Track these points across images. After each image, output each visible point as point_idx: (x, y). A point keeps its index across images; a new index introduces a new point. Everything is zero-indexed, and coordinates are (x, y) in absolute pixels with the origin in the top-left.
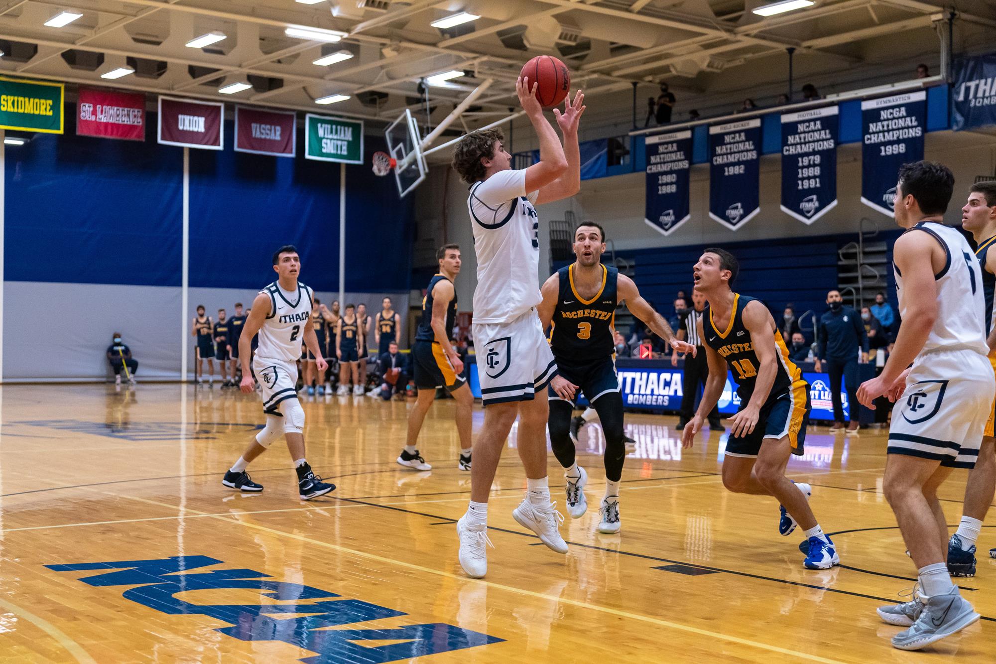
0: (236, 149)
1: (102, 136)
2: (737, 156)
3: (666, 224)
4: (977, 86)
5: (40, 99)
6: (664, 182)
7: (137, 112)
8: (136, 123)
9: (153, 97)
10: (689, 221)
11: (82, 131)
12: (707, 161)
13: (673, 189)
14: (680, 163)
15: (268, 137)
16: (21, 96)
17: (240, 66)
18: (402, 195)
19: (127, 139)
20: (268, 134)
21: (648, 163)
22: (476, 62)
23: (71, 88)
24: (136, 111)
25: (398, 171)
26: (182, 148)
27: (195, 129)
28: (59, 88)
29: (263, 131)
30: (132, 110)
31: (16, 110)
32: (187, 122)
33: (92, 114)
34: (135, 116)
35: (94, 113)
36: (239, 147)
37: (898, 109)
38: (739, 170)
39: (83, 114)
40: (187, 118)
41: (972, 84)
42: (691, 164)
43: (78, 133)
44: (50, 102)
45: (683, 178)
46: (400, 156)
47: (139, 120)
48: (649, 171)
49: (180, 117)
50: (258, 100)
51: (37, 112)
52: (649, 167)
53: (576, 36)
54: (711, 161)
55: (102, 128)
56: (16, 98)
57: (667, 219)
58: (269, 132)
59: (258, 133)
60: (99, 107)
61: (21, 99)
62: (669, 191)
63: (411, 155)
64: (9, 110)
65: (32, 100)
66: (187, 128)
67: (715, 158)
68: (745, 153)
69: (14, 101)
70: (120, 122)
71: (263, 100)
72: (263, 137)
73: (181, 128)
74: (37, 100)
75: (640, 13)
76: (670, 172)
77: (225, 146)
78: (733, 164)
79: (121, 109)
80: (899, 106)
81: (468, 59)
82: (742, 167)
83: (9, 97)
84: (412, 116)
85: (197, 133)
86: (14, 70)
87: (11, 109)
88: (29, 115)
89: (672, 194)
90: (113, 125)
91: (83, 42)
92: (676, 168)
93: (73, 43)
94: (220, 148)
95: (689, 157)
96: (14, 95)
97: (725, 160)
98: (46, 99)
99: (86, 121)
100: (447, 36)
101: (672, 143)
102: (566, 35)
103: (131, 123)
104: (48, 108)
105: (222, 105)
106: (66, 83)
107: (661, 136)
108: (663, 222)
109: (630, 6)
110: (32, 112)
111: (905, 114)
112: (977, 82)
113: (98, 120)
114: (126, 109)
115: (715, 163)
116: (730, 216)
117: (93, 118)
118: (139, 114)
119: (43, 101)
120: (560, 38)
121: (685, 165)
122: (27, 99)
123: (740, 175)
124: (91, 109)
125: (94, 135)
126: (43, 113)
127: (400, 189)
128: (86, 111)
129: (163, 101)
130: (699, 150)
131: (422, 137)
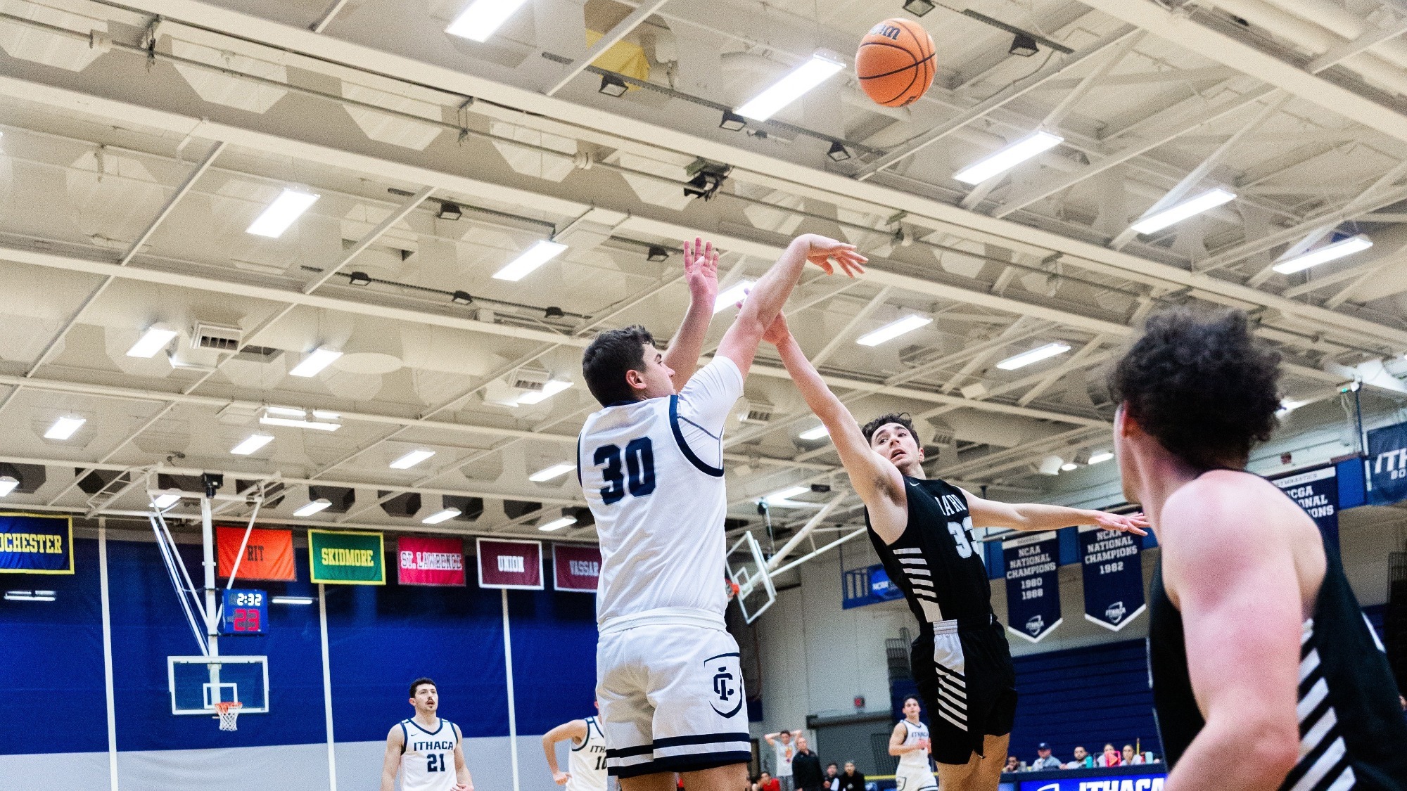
0: (556, 588)
1: (424, 584)
2: (1113, 553)
3: (1035, 631)
4: (1397, 458)
5: (360, 549)
6: (1028, 586)
7: (456, 557)
8: (456, 569)
9: (471, 540)
10: (1060, 626)
11: (403, 580)
12: (1077, 561)
13: (1040, 593)
14: (1046, 566)
15: (586, 574)
16: (342, 548)
17: (574, 498)
18: (749, 621)
19: (449, 585)
20: (586, 571)
21: (1008, 568)
22: (831, 475)
23: (391, 537)
24: (456, 555)
25: (741, 597)
26: (500, 591)
27: (515, 570)
28: (378, 538)
29: (581, 568)
30: (451, 555)
31: (337, 563)
32: (506, 563)
33: (413, 562)
34: (455, 561)
35: (414, 561)
36: (559, 586)
37: (1303, 489)
38: (1117, 567)
39: (403, 562)
40: (506, 558)
41: (1391, 455)
42: (1058, 565)
43: (400, 583)
44: (370, 552)
45: (1050, 581)
46: (742, 579)
47: (459, 565)
48: (1009, 577)
49: (500, 558)
50: (575, 536)
51: (358, 564)
52: (1009, 573)
53: (950, 438)
54: (1083, 561)
55: (423, 575)
56: (336, 551)
57: (1035, 625)
58: (586, 568)
59: (576, 570)
60: (418, 554)
61: (341, 551)
62: (1034, 596)
63: (755, 578)
64: (330, 564)
65: (352, 551)
66: (507, 569)
67: (1087, 558)
68: (1123, 549)
69: (334, 555)
70: (441, 569)
71: (581, 536)
72: (582, 574)
73: (501, 569)
74: (357, 551)
75: (1028, 407)
76: (1035, 576)
77: (545, 585)
78: (1110, 562)
79: (440, 554)
80: (1304, 485)
81: (821, 472)
82: (1121, 564)
83: (330, 550)
84: (755, 538)
85: (518, 573)
86: (334, 521)
87: (332, 563)
88: (351, 567)
89: (1038, 598)
90: (433, 571)
91: (421, 484)
92: (1042, 571)
93: (409, 486)
94: (541, 587)
95: (1055, 558)
96: (334, 548)
97: (1099, 558)
98: (366, 549)
99: (407, 569)
100: (803, 449)
101: (1034, 545)
102: (940, 437)
103: (452, 569)
104: (369, 558)
105: (540, 543)
106: (385, 532)
107: (1020, 539)
108: (1031, 629)
109: (1017, 400)
110: (353, 565)
111: (1311, 493)
112: (1396, 452)
113: (419, 568)
114: (445, 554)
115: (1087, 562)
116: (1111, 617)
117: (413, 566)
118: (459, 559)
119: (363, 551)
120: (934, 441)
121: (1052, 567)
122: (347, 551)
123: (1118, 572)
124: (412, 557)
125: (416, 584)
126: (364, 564)
127: (746, 615)
128: (406, 560)
129: (481, 543)
130: (1067, 550)
131: (766, 558)
